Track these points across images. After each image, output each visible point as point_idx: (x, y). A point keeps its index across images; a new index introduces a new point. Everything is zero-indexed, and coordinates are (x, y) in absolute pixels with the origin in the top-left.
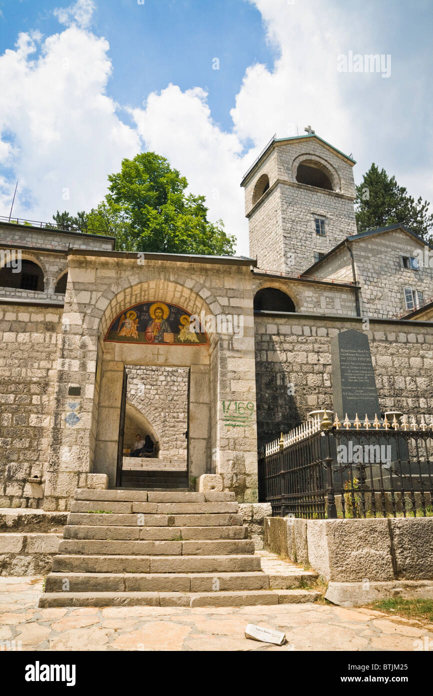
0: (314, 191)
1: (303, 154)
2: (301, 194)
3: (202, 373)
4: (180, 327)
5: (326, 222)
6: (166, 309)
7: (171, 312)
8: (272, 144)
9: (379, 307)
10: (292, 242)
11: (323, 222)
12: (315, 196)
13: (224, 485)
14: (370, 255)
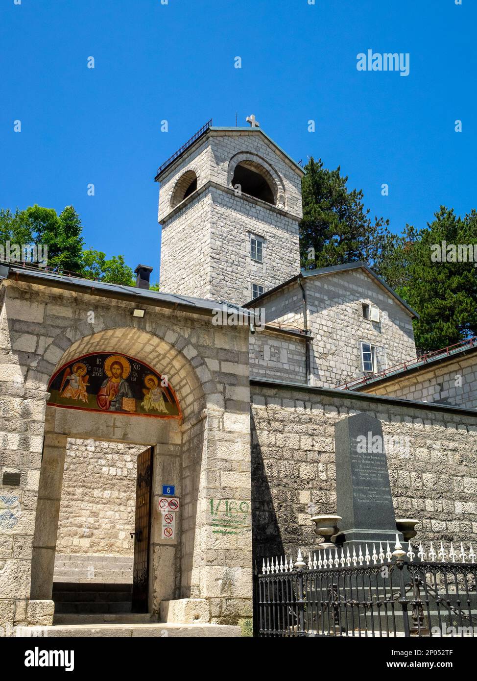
0: (252, 203)
1: (242, 152)
2: (237, 205)
3: (171, 455)
4: (144, 391)
5: (264, 244)
6: (126, 365)
7: (132, 370)
8: (205, 132)
9: (332, 364)
10: (221, 266)
11: (260, 244)
12: (254, 210)
13: (210, 614)
14: (326, 298)
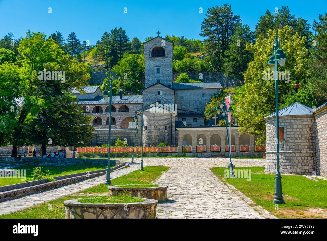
1: (154, 45)
2: (152, 61)
5: (161, 69)
12: (157, 60)
14: (148, 93)
